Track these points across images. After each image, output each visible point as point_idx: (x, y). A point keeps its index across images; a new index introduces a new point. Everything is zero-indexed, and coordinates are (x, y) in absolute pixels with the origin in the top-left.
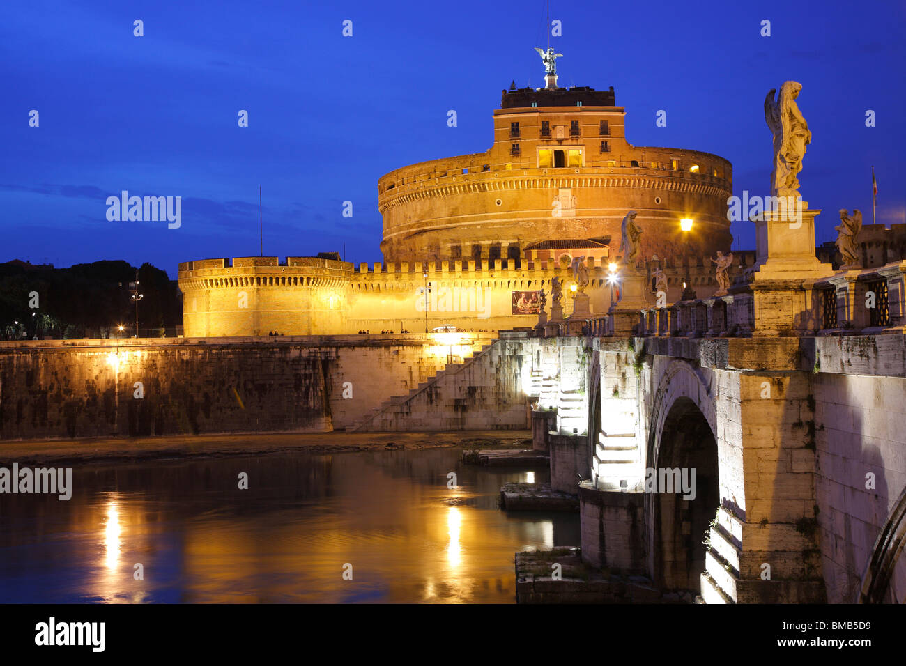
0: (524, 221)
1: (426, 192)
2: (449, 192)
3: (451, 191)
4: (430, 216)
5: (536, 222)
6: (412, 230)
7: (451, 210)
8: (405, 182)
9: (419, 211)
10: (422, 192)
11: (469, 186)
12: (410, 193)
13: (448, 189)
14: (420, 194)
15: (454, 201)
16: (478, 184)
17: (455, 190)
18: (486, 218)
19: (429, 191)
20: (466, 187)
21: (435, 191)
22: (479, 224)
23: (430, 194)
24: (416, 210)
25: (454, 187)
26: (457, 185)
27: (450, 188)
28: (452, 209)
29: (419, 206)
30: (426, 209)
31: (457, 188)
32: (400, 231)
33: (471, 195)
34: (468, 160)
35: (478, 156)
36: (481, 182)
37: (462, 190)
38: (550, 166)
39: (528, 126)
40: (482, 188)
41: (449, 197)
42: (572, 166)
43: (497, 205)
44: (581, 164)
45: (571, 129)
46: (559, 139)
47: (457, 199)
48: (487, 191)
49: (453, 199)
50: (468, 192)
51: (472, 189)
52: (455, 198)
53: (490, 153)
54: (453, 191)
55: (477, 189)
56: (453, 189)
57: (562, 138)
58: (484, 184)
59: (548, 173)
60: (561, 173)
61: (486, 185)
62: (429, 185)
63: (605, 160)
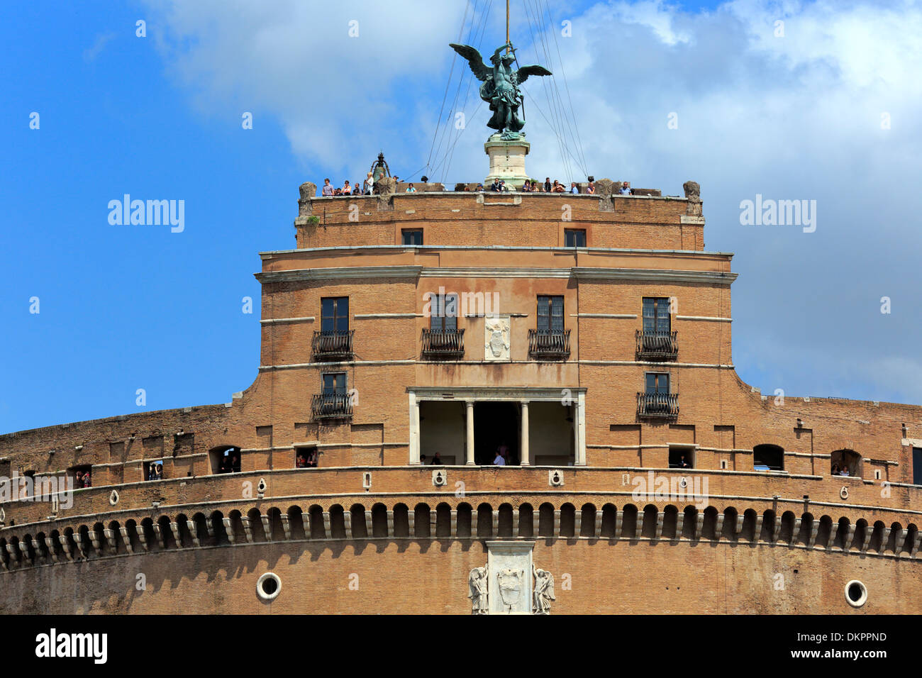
1: (15, 542)
2: (95, 543)
3: (102, 540)
11: (165, 521)
13: (92, 535)
15: (114, 578)
16: (199, 518)
17: (118, 536)
19: (28, 539)
20: (156, 527)
21: (48, 541)
23: (31, 549)
25: (115, 526)
26: (122, 521)
27: (99, 528)
31: (123, 531)
33: (173, 557)
34: (164, 430)
35: (202, 415)
36: (208, 512)
37: (142, 538)
38: (459, 457)
39: (379, 310)
40: (210, 531)
41: (97, 563)
42: (536, 459)
43: (264, 595)
44: (573, 455)
45: (534, 327)
46: (491, 363)
47: (122, 571)
48: (230, 542)
49: (110, 572)
50: (162, 544)
51: (176, 534)
52: (115, 569)
53: (242, 407)
54: (110, 541)
55: (194, 533)
56: (108, 533)
57: (505, 356)
58: (218, 516)
59: (448, 484)
60: (498, 483)
61: (227, 521)
62: (25, 517)
63: (660, 439)
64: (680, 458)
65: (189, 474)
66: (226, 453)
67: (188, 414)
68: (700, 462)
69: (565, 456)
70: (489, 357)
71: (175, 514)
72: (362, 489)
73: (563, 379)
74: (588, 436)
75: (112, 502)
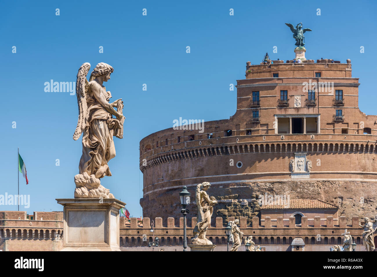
0: (262, 182)
1: (176, 154)
2: (196, 154)
3: (197, 153)
4: (179, 176)
5: (273, 183)
6: (164, 189)
7: (197, 172)
8: (159, 145)
9: (170, 172)
10: (173, 154)
11: (213, 149)
12: (163, 155)
13: (195, 152)
14: (171, 156)
15: (201, 163)
16: (222, 148)
17: (201, 153)
18: (228, 179)
19: (179, 153)
20: (211, 150)
21: (184, 154)
22: (221, 185)
23: (180, 156)
24: (168, 171)
25: (201, 150)
26: (202, 148)
27: (197, 151)
28: (199, 170)
29: (170, 168)
30: (176, 170)
31: (203, 151)
32: (154, 189)
33: (215, 158)
34: (213, 126)
35: (222, 122)
36: (224, 146)
37: (207, 153)
38: (288, 132)
39: (267, 95)
40: (224, 151)
41: (196, 159)
42: (307, 132)
43: (238, 167)
44: (317, 131)
45: (307, 98)
46: (296, 108)
47: (202, 161)
48: (229, 154)
49: (199, 161)
50: (212, 154)
51: (216, 152)
52: (201, 161)
53: (232, 120)
54: (199, 154)
55: (220, 152)
56: (199, 152)
57: (299, 106)
58: (226, 147)
59: (285, 139)
60: (298, 139)
61: (229, 149)
62: (178, 148)
63: (339, 127)
65: (219, 137)
66: (228, 132)
67: (218, 122)
68: (350, 133)
69: (315, 131)
70: (295, 106)
71: (216, 147)
72: (263, 140)
73: (314, 111)
74: (321, 126)
75: (200, 144)
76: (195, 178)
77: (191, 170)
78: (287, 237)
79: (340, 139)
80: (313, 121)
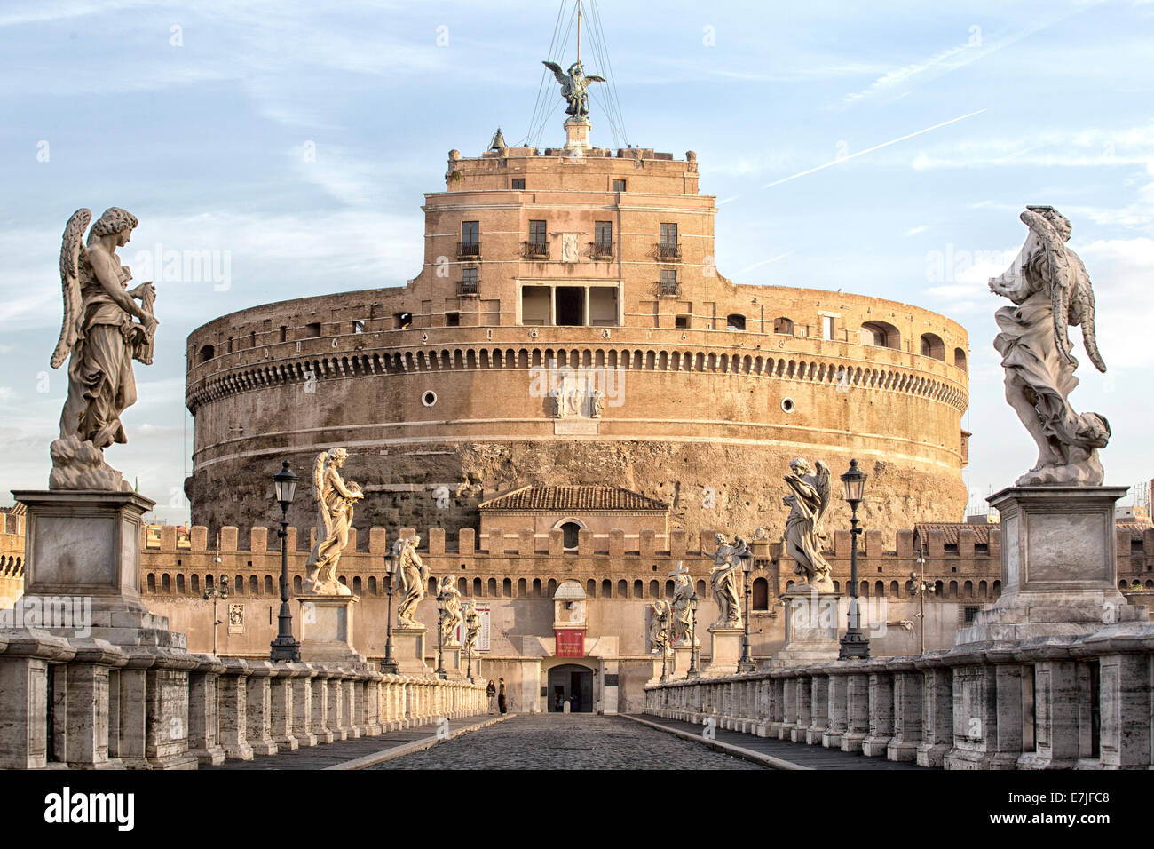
0: (483, 443)
1: (274, 369)
2: (323, 371)
3: (327, 369)
4: (281, 424)
5: (511, 445)
6: (244, 455)
7: (326, 414)
8: (235, 344)
9: (259, 414)
10: (267, 370)
11: (365, 358)
12: (243, 371)
13: (321, 366)
14: (264, 374)
15: (335, 393)
16: (387, 357)
17: (337, 367)
18: (399, 431)
19: (282, 368)
20: (360, 362)
21: (294, 369)
22: (385, 448)
23: (284, 374)
24: (255, 411)
25: (335, 361)
26: (339, 357)
27: (326, 362)
28: (330, 410)
29: (260, 403)
30: (275, 409)
31: (340, 364)
32: (220, 455)
33: (371, 380)
34: (366, 302)
35: (388, 293)
36: (392, 353)
37: (352, 368)
38: (546, 320)
39: (498, 230)
40: (393, 364)
41: (324, 383)
42: (594, 322)
43: (426, 404)
44: (616, 320)
45: (593, 241)
46: (567, 262)
47: (339, 388)
48: (405, 371)
49: (332, 389)
50: (364, 372)
51: (372, 366)
52: (335, 387)
53: (413, 289)
54: (332, 370)
55: (383, 366)
56: (331, 365)
57: (573, 259)
58: (398, 356)
59: (541, 337)
60: (570, 337)
61: (403, 358)
62: (281, 355)
63: (669, 311)
64: (682, 322)
65: (380, 330)
66: (403, 317)
67: (380, 293)
68: (695, 325)
69: (613, 320)
70: (565, 259)
71: (372, 353)
72: (486, 339)
73: (611, 273)
74: (626, 308)
75: (333, 346)
76: (322, 429)
77: (312, 409)
78: (544, 579)
79: (671, 339)
80: (608, 296)
